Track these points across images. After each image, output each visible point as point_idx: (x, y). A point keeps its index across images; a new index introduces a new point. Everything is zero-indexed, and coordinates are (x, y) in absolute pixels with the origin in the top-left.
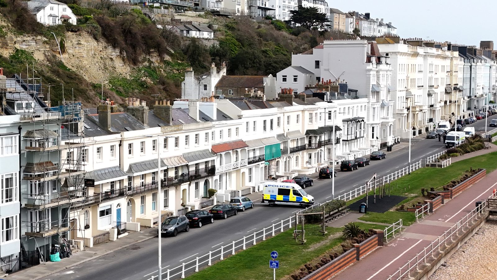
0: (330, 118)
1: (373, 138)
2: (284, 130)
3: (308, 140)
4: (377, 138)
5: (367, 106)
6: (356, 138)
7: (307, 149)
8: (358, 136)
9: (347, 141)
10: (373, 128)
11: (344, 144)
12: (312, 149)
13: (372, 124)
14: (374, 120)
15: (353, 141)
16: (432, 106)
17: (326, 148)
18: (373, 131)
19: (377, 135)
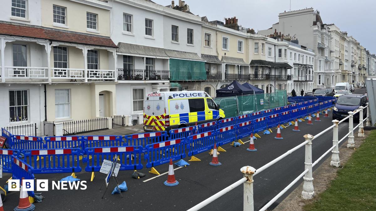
0: (280, 56)
1: (320, 84)
2: (217, 52)
3: (254, 71)
4: (323, 84)
5: (314, 59)
6: (306, 81)
7: (253, 80)
8: (308, 79)
9: (298, 81)
10: (320, 76)
11: (296, 84)
12: (258, 80)
13: (319, 73)
14: (320, 70)
15: (303, 83)
16: (354, 73)
17: (276, 84)
18: (320, 79)
19: (323, 82)
